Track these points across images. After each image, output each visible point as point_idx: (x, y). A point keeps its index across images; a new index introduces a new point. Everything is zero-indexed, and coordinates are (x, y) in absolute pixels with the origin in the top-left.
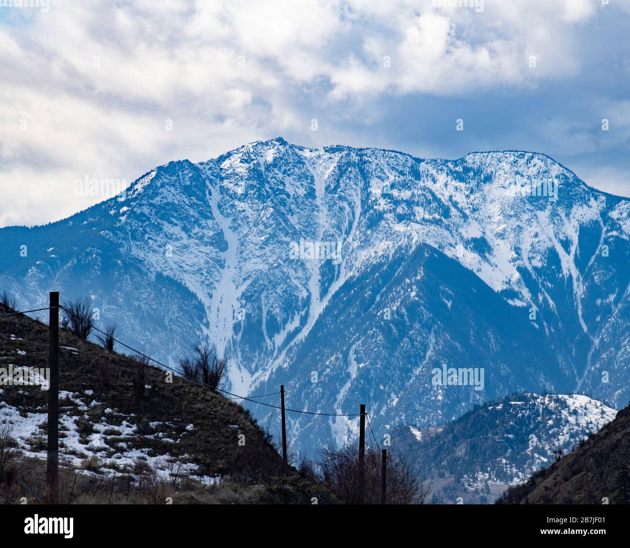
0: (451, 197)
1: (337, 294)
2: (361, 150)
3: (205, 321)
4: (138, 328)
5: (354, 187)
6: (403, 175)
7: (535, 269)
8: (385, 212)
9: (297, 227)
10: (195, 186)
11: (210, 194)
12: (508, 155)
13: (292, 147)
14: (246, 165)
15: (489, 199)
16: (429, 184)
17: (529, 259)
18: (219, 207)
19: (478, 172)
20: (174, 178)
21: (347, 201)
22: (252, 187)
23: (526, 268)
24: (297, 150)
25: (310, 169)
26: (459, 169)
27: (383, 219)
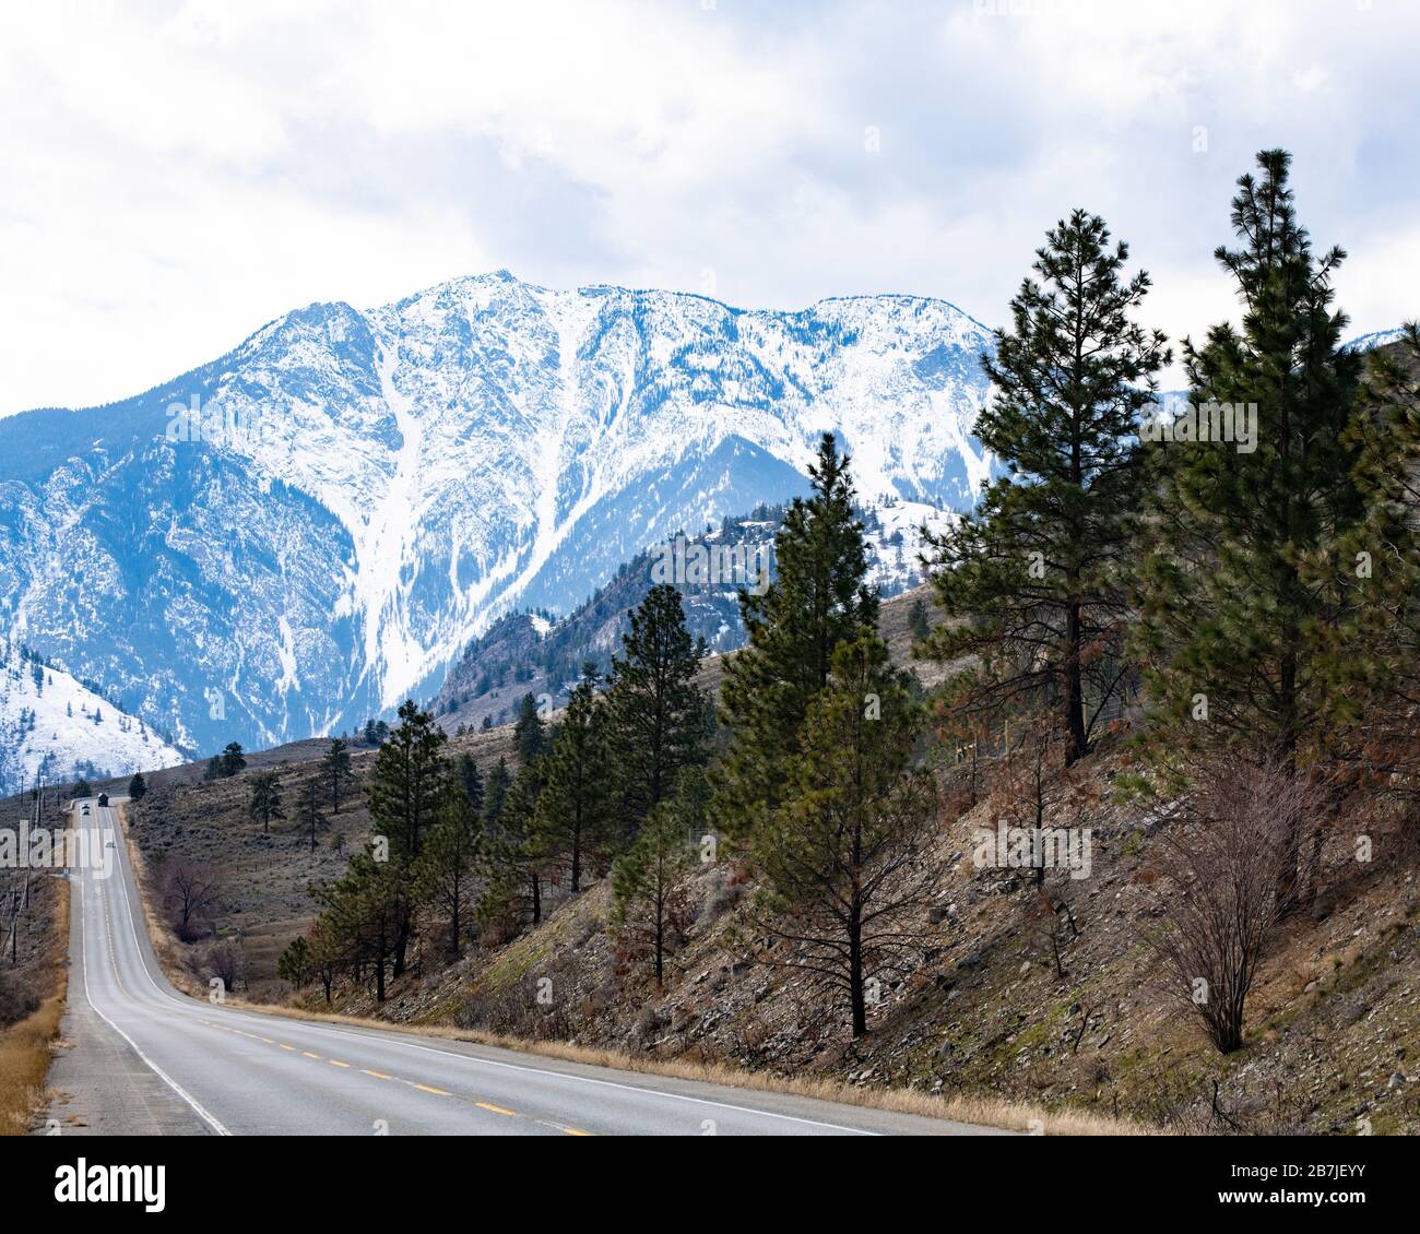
0: (787, 367)
1: (583, 521)
2: (640, 292)
3: (351, 561)
4: (229, 568)
5: (625, 349)
6: (709, 332)
7: (924, 482)
8: (672, 388)
9: (524, 412)
10: (353, 343)
11: (381, 358)
12: (884, 303)
13: (524, 286)
14: (443, 312)
15: (848, 370)
16: (753, 347)
17: (915, 467)
18: (395, 379)
19: (833, 330)
20: (318, 330)
21: (611, 371)
22: (450, 346)
23: (909, 482)
24: (533, 293)
25: (554, 322)
26: (804, 325)
27: (669, 398)
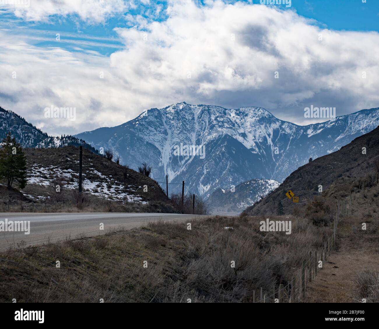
0: (235, 120)
2: (208, 106)
3: (161, 156)
5: (206, 117)
6: (221, 113)
7: (260, 142)
8: (215, 125)
9: (189, 129)
10: (159, 116)
11: (163, 118)
12: (252, 108)
14: (174, 110)
15: (246, 121)
16: (229, 116)
17: (258, 139)
18: (166, 122)
19: (243, 113)
20: (152, 113)
21: (204, 121)
22: (176, 116)
23: (257, 142)
24: (189, 106)
25: (193, 111)
26: (238, 112)
27: (215, 127)
